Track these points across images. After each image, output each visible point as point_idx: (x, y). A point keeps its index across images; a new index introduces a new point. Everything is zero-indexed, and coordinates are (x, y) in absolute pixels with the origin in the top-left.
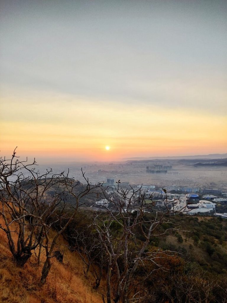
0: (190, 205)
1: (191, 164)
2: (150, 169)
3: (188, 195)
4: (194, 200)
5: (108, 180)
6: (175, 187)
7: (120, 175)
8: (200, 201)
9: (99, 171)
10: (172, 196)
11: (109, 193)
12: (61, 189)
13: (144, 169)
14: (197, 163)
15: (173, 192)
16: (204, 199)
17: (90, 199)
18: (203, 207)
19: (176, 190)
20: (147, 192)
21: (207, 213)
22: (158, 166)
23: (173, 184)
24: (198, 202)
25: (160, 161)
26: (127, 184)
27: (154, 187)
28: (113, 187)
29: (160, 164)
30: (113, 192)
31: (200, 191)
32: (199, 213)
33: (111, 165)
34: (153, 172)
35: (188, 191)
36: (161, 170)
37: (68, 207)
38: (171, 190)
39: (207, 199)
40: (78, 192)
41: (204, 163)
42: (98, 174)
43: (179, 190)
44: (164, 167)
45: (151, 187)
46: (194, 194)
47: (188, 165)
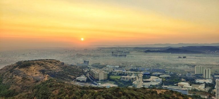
0: (144, 80)
1: (142, 50)
2: (114, 53)
3: (142, 73)
4: (147, 76)
5: (85, 62)
6: (133, 66)
7: (93, 57)
8: (151, 77)
9: (77, 54)
10: (131, 73)
11: (86, 71)
12: (50, 68)
13: (110, 53)
14: (147, 50)
15: (132, 70)
16: (153, 75)
17: (72, 75)
18: (154, 81)
19: (134, 69)
20: (114, 70)
21: (156, 85)
22: (120, 51)
23: (131, 65)
24: (150, 78)
25: (121, 48)
26: (98, 64)
27: (118, 66)
28: (88, 66)
29: (122, 50)
30: (88, 70)
31: (150, 69)
32: (151, 85)
33: (86, 50)
34: (116, 56)
35: (142, 69)
36: (122, 54)
37: (58, 83)
38: (130, 68)
39: (155, 75)
40: (62, 70)
41: (151, 50)
42: (76, 56)
43: (135, 68)
44: (124, 52)
45: (116, 66)
46: (147, 72)
47: (140, 51)
